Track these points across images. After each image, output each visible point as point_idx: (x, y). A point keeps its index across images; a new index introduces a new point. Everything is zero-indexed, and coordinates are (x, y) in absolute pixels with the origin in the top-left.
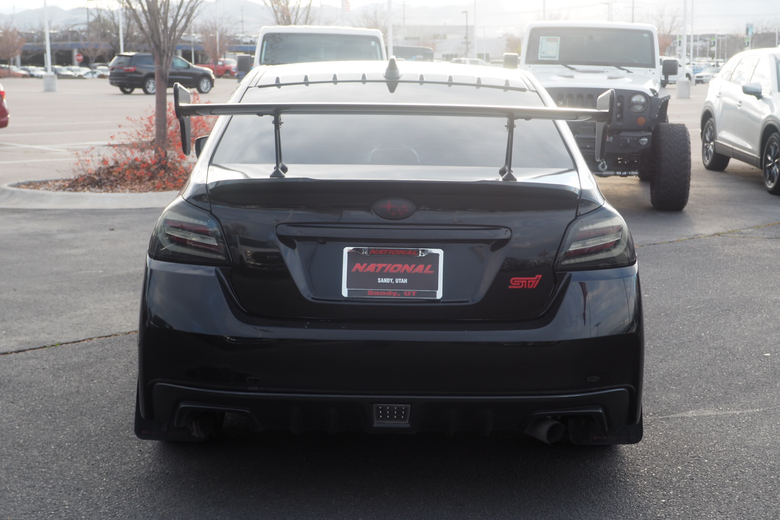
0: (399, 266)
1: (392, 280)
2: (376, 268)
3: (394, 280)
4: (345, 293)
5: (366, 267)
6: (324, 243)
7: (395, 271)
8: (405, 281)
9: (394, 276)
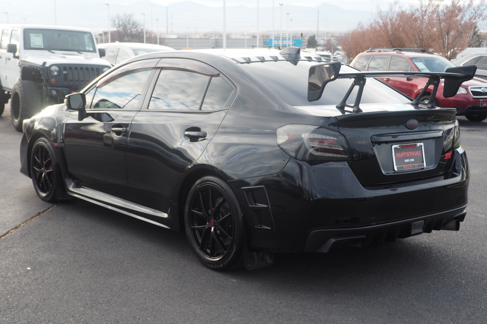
0: (410, 153)
1: (409, 160)
2: (403, 155)
3: (410, 160)
4: (396, 169)
5: (400, 154)
6: (380, 144)
7: (409, 156)
8: (413, 160)
9: (410, 158)
